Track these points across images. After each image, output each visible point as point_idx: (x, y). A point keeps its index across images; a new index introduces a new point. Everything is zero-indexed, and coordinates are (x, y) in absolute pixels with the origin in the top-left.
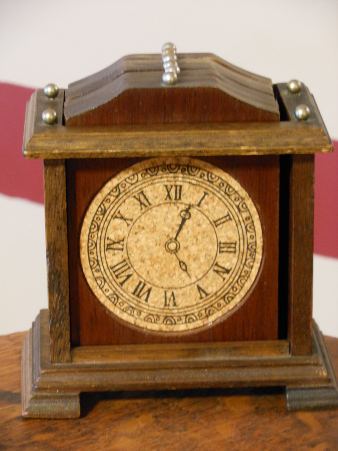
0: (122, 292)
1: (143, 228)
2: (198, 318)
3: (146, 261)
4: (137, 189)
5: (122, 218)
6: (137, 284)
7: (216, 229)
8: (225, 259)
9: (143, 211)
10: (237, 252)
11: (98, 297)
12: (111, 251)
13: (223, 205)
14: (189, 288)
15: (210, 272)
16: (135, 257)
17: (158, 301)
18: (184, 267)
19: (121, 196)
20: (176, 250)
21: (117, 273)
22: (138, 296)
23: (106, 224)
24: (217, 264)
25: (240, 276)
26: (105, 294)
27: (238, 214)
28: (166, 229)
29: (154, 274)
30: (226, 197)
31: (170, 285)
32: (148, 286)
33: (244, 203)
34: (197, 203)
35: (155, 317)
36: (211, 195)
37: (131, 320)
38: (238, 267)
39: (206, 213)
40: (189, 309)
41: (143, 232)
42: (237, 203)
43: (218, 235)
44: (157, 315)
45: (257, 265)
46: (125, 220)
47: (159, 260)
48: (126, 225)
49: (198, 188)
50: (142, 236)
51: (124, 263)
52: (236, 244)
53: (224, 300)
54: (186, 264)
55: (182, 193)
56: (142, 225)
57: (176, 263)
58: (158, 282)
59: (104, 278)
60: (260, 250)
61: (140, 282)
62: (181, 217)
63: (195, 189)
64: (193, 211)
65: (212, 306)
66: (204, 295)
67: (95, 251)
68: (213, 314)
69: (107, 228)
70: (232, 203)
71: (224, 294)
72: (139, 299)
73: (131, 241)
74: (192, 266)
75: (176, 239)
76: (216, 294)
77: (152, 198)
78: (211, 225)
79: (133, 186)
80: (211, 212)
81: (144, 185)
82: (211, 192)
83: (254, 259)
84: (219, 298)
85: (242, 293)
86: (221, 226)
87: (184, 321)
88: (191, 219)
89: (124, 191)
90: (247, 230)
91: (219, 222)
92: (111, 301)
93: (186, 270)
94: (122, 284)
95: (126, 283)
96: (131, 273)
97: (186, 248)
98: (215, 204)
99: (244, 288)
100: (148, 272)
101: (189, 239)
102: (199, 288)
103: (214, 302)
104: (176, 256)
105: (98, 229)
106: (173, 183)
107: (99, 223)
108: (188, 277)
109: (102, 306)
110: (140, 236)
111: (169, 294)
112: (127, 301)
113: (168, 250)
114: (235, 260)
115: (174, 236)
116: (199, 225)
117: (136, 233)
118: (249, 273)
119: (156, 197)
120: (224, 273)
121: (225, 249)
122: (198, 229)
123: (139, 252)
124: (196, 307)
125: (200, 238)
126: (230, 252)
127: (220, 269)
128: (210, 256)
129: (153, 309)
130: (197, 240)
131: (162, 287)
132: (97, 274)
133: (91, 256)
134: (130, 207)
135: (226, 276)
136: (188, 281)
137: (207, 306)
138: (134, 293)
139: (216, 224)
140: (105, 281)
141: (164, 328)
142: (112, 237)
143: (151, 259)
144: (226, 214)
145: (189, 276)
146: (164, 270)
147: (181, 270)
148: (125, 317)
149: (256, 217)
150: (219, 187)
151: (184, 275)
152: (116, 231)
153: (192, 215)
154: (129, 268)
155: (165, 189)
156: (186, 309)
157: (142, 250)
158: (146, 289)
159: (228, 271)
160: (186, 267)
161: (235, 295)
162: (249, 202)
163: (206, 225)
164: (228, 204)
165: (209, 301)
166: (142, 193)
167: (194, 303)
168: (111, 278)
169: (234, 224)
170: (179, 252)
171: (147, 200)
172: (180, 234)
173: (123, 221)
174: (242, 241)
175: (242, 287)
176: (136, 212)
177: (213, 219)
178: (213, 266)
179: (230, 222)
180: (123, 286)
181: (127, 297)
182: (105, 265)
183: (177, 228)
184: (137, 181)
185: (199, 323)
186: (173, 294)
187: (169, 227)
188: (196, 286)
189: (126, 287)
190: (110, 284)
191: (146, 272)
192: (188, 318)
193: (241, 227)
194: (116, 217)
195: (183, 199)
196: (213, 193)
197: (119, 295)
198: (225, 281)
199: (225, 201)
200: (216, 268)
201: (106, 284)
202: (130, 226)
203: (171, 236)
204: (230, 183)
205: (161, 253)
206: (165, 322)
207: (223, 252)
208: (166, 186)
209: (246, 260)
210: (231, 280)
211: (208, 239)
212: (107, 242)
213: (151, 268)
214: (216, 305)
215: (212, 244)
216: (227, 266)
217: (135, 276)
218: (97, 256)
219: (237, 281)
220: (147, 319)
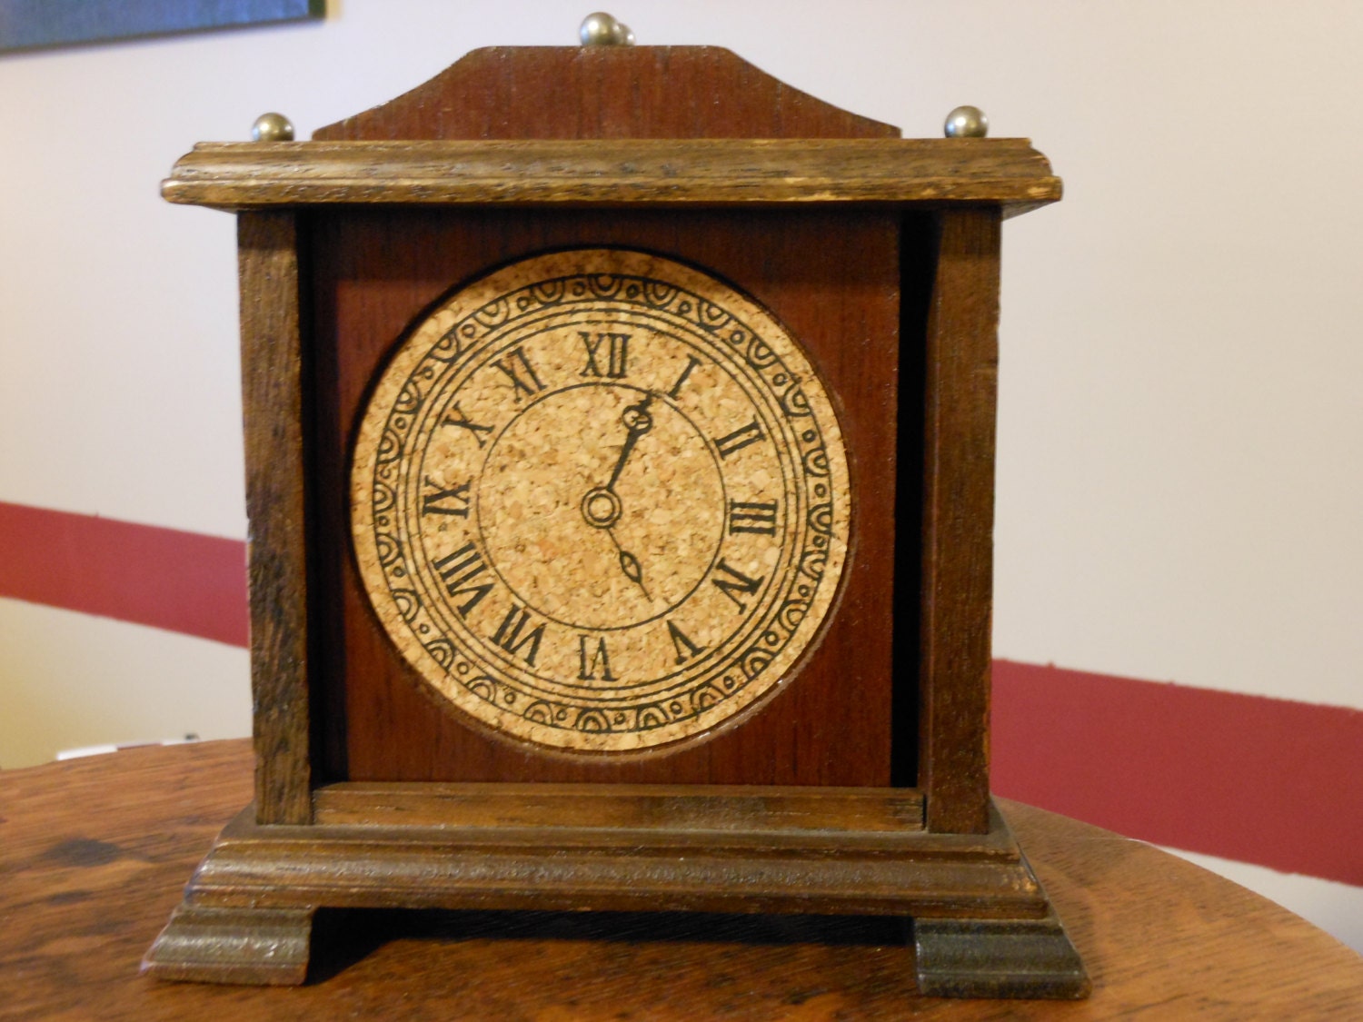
0: (464, 634)
1: (522, 455)
2: (671, 716)
3: (529, 548)
4: (506, 341)
5: (464, 423)
6: (505, 612)
7: (722, 464)
8: (744, 550)
9: (523, 404)
10: (780, 532)
11: (401, 645)
12: (435, 516)
13: (742, 393)
14: (645, 628)
15: (703, 586)
16: (500, 536)
17: (561, 665)
18: (632, 570)
19: (462, 360)
20: (610, 523)
21: (450, 581)
22: (507, 647)
23: (423, 437)
24: (722, 566)
25: (786, 602)
26: (419, 639)
27: (783, 421)
28: (584, 458)
29: (550, 586)
30: (750, 372)
31: (596, 621)
32: (536, 620)
33: (800, 392)
34: (669, 389)
35: (555, 710)
36: (708, 367)
37: (489, 714)
38: (780, 575)
39: (695, 416)
40: (648, 689)
41: (522, 464)
42: (780, 391)
43: (726, 480)
44: (557, 704)
45: (833, 572)
46: (474, 428)
47: (565, 546)
48: (477, 444)
49: (673, 343)
50: (517, 476)
51: (471, 553)
52: (774, 508)
53: (742, 667)
54: (640, 560)
55: (630, 357)
56: (518, 445)
57: (609, 559)
58: (561, 612)
59: (414, 593)
60: (841, 529)
61: (515, 609)
62: (626, 425)
63: (664, 346)
64: (659, 410)
65: (708, 684)
66: (686, 652)
67: (391, 515)
68: (711, 706)
69: (424, 450)
70: (765, 390)
71: (742, 650)
72: (510, 657)
73: (488, 489)
74: (656, 567)
75: (610, 488)
76: (719, 649)
77: (547, 368)
78: (706, 452)
79: (495, 334)
80: (709, 414)
81: (525, 332)
82: (708, 356)
83: (826, 553)
84: (729, 661)
85: (793, 651)
86: (735, 455)
87: (632, 724)
88: (652, 431)
89: (471, 346)
90: (807, 470)
91: (729, 444)
92: (434, 658)
93: (637, 579)
94: (464, 610)
95: (475, 610)
96: (489, 581)
97: (638, 515)
98: (718, 391)
99: (797, 635)
100: (535, 581)
101: (650, 490)
102: (674, 632)
103: (713, 673)
104: (611, 535)
105: (400, 455)
106: (603, 329)
107: (402, 434)
108: (644, 600)
109: (411, 670)
110: (512, 476)
111: (592, 646)
112: (479, 661)
113: (589, 518)
114: (772, 556)
115: (607, 479)
116: (676, 451)
117: (502, 469)
118: (811, 593)
119: (559, 368)
120: (742, 589)
121: (746, 523)
122: (672, 459)
123: (511, 521)
124: (664, 685)
125: (676, 487)
126: (761, 531)
127: (732, 580)
128: (703, 539)
129: (549, 686)
130: (669, 492)
131: (574, 626)
132: (397, 583)
133: (382, 530)
134: (486, 393)
135: (749, 600)
136: (643, 610)
137: (695, 684)
138: (495, 640)
139: (721, 447)
140: (420, 603)
141: (578, 741)
142: (437, 476)
143: (541, 543)
144: (749, 422)
145: (647, 595)
146: (579, 576)
147: (623, 578)
148: (471, 704)
149: (832, 433)
150: (730, 342)
151: (633, 592)
152: (449, 462)
153: (656, 422)
154: (483, 567)
155: (582, 345)
156: (637, 691)
157: (519, 517)
158: (528, 629)
159: (752, 586)
160: (639, 569)
161: (774, 655)
162: (813, 389)
163: (692, 452)
164: (754, 392)
165: (701, 669)
166: (519, 352)
167: (661, 674)
168: (434, 594)
169: (772, 452)
170: (620, 527)
171: (533, 374)
172: (622, 475)
173: (468, 431)
174: (792, 500)
175: (792, 633)
176: (503, 407)
177: (713, 435)
178: (713, 570)
179: (760, 444)
180: (468, 615)
181: (479, 649)
182: (419, 555)
183: (615, 458)
184: (506, 321)
185: (675, 731)
186: (602, 648)
187: (592, 453)
188: (665, 626)
189: (475, 622)
190: (432, 611)
191: (529, 581)
192: (645, 717)
193: (792, 461)
194: (448, 421)
195: (633, 377)
196: (715, 361)
197: (457, 643)
198: (746, 614)
199: (748, 385)
200: (721, 576)
201: (422, 611)
202: (488, 447)
203: (597, 479)
204: (759, 331)
205: (569, 526)
206: (581, 723)
207: (739, 530)
208: (585, 335)
209: (804, 555)
210: (761, 612)
211: (698, 493)
212: (426, 490)
213: (543, 568)
214: (719, 682)
215: (712, 506)
216: (751, 570)
217: (500, 591)
218: (398, 529)
219: (778, 616)
220: (531, 714)
